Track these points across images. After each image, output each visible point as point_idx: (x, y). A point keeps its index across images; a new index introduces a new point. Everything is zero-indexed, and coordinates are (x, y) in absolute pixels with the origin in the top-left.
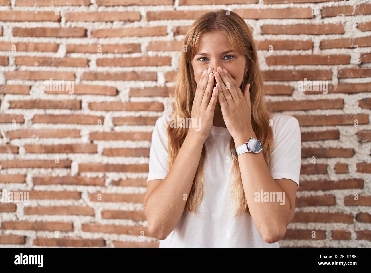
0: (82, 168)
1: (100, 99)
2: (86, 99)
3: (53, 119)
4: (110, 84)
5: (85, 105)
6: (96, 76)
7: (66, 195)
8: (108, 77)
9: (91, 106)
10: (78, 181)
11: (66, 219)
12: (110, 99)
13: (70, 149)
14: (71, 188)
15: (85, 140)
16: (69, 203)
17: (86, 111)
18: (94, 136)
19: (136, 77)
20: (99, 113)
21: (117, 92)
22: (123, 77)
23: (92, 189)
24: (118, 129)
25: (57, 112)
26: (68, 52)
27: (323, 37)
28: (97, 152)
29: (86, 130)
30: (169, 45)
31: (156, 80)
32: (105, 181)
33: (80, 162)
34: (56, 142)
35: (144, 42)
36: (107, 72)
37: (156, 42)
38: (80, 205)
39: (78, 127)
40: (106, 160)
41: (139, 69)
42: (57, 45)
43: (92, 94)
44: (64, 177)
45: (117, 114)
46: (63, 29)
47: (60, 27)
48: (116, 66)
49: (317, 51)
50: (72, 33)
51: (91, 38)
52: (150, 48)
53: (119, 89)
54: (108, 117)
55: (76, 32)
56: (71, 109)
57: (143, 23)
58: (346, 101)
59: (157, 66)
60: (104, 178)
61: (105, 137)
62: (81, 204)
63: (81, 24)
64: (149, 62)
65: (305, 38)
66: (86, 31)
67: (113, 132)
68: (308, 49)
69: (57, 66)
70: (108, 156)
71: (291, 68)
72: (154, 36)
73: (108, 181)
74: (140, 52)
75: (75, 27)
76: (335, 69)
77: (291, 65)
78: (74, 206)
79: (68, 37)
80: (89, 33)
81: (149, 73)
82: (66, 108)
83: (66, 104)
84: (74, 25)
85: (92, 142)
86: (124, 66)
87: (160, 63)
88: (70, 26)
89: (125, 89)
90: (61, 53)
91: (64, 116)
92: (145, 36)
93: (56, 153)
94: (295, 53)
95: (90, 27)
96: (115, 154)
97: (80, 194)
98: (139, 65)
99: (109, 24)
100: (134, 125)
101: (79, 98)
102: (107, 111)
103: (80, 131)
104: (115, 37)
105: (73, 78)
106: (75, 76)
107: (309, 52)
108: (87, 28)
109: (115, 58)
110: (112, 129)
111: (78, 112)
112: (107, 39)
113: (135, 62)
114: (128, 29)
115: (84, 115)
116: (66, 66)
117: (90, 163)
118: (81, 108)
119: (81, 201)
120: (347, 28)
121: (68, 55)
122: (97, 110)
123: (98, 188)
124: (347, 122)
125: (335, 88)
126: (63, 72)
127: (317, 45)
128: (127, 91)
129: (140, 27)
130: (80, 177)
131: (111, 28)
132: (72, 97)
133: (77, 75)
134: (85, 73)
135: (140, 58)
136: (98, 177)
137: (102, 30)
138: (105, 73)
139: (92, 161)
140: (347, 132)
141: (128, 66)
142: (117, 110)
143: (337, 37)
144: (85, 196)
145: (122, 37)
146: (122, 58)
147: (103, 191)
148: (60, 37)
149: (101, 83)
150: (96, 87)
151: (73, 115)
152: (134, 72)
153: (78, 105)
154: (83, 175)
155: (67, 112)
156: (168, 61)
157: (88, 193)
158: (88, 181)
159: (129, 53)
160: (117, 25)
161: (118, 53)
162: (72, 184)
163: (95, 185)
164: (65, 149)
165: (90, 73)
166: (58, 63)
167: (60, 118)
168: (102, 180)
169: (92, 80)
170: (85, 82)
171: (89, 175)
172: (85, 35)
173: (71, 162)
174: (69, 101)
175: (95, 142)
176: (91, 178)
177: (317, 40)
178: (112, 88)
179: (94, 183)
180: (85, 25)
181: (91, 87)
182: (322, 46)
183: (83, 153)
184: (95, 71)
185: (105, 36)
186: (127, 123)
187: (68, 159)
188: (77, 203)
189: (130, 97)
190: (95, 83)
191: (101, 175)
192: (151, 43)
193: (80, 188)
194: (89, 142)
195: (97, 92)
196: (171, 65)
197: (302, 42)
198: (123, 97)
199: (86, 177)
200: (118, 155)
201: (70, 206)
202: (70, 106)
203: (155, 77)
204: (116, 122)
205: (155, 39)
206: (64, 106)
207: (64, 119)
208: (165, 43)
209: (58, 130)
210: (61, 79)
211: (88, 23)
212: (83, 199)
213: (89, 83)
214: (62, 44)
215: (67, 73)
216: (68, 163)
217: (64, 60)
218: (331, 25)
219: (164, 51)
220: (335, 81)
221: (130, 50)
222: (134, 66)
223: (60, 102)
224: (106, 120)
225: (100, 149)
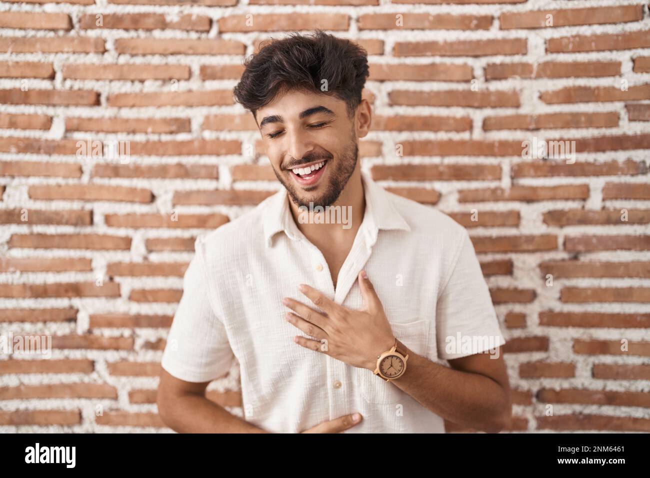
0: (95, 321)
1: (123, 209)
2: (100, 209)
3: (44, 241)
4: (141, 183)
5: (98, 219)
6: (116, 171)
7: (69, 366)
8: (137, 172)
9: (109, 220)
10: (89, 341)
11: (69, 404)
12: (141, 209)
13: (76, 290)
14: (76, 354)
15: (99, 276)
16: (74, 378)
17: (100, 228)
18: (113, 270)
19: (184, 172)
20: (122, 232)
21: (153, 198)
22: (162, 172)
23: (112, 356)
24: (154, 258)
25: (51, 230)
26: (69, 130)
27: (488, 112)
28: (120, 296)
29: (101, 260)
30: (237, 121)
31: (217, 178)
32: (133, 342)
33: (91, 311)
34: (51, 279)
35: (197, 115)
36: (135, 163)
37: (216, 116)
38: (92, 382)
39: (88, 254)
40: (136, 308)
41: (188, 161)
42: (49, 118)
43: (109, 200)
44: (64, 337)
45: (153, 234)
46: (59, 92)
47: (54, 88)
48: (150, 155)
49: (478, 134)
50: (75, 98)
51: (106, 108)
52: (207, 124)
53: (155, 192)
54: (138, 238)
55: (82, 97)
56: (75, 225)
57: (195, 84)
58: (523, 214)
59: (218, 155)
60: (133, 337)
61: (132, 270)
62: (95, 380)
63: (90, 85)
64: (204, 148)
65: (458, 112)
66: (98, 95)
67: (146, 263)
68: (464, 130)
69: (49, 153)
70: (138, 301)
71: (436, 160)
72: (212, 105)
73: (139, 342)
74: (190, 131)
75: (79, 89)
76: (506, 163)
77: (436, 155)
78: (83, 383)
79: (67, 106)
80: (103, 99)
81: (205, 166)
82: (67, 223)
83: (66, 217)
84: (77, 85)
85: (111, 279)
86: (163, 155)
87: (223, 151)
88: (71, 88)
89: (166, 192)
90: (56, 132)
91: (62, 236)
92: (198, 106)
93: (50, 297)
94: (442, 136)
95: (105, 88)
96: (150, 298)
97: (92, 364)
98: (189, 154)
99: (137, 86)
100: (181, 251)
101: (88, 206)
102: (136, 227)
103: (91, 261)
104: (147, 106)
105: (78, 174)
106: (81, 171)
107: (465, 136)
108: (100, 90)
109: (148, 142)
110: (146, 258)
111: (88, 230)
112: (135, 110)
113: (181, 149)
114: (169, 93)
115: (97, 235)
116: (65, 154)
117: (109, 313)
118: (92, 222)
119: (94, 375)
120: (524, 98)
121: (69, 135)
122: (119, 226)
123: (123, 354)
124: (525, 247)
125: (507, 193)
126: (61, 164)
127: (478, 124)
128: (169, 197)
129: (190, 91)
130: (91, 337)
131: (141, 91)
132: (76, 206)
133: (84, 168)
134: (98, 166)
135: (190, 142)
136: (122, 336)
137: (126, 95)
138: (132, 166)
139: (112, 309)
140: (524, 262)
141: (170, 155)
142: (152, 227)
143: (509, 112)
144: (100, 367)
145: (159, 107)
146: (160, 142)
147: (131, 358)
148: (54, 106)
149: (125, 183)
150: (117, 189)
151: (78, 235)
152: (180, 165)
153: (88, 219)
154: (97, 332)
155: (68, 230)
156: (235, 148)
157: (107, 362)
158: (105, 342)
159: (171, 133)
160: (150, 86)
161: (153, 133)
162: (78, 347)
163: (117, 349)
164: (67, 291)
165: (107, 166)
166: (52, 148)
167: (57, 240)
168: (130, 340)
169: (110, 177)
170: (98, 181)
171: (108, 333)
172: (97, 103)
173: (77, 311)
174: (71, 212)
175: (117, 279)
176: (112, 338)
177: (478, 116)
178: (143, 191)
179: (115, 345)
180: (97, 86)
181: (109, 188)
182: (487, 126)
183: (97, 296)
184: (114, 163)
185: (131, 104)
186: (169, 248)
187: (71, 307)
188: (86, 379)
189: (174, 205)
190: (115, 182)
191: (127, 332)
192: (207, 118)
193: (92, 355)
194: (107, 279)
195: (119, 198)
196: (241, 154)
197: (454, 119)
198: (163, 205)
199: (102, 335)
200: (156, 301)
201: (75, 384)
202: (74, 221)
203: (215, 172)
204: (151, 246)
205: (215, 110)
206: (64, 221)
207: (63, 241)
208: (231, 118)
209: (54, 259)
210: (56, 176)
211: (101, 83)
212: (98, 372)
213: (105, 182)
214: (58, 116)
215: (66, 164)
216: (72, 313)
217: (62, 143)
218: (500, 94)
219: (230, 131)
220: (506, 183)
221: (174, 128)
222: (180, 154)
223: (57, 213)
224: (134, 244)
225: (125, 290)
